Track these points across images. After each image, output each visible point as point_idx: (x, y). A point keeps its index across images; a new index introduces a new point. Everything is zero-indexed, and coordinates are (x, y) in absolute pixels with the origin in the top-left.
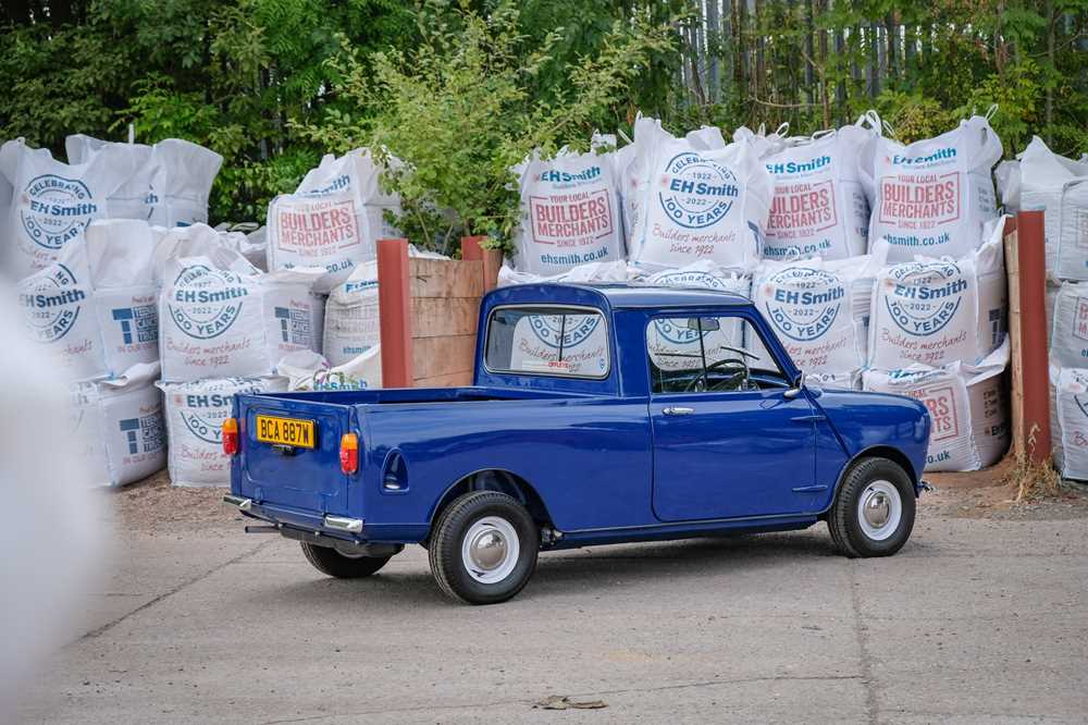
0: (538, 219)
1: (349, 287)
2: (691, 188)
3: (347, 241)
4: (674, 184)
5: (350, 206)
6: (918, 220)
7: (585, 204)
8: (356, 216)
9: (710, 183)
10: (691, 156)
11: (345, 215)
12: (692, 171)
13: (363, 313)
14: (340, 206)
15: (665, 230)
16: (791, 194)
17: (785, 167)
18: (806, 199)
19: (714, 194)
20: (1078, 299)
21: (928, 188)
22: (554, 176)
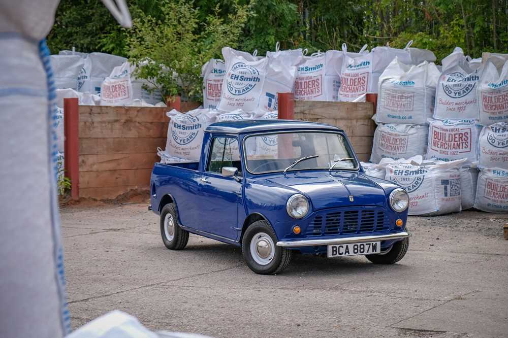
0: (209, 89)
2: (238, 78)
3: (124, 97)
4: (232, 76)
5: (125, 82)
6: (350, 94)
8: (128, 87)
9: (245, 76)
10: (241, 64)
11: (123, 86)
12: (238, 71)
14: (123, 82)
15: (226, 96)
16: (304, 81)
17: (304, 69)
18: (310, 83)
19: (247, 80)
20: (381, 131)
21: (355, 79)
22: (215, 71)
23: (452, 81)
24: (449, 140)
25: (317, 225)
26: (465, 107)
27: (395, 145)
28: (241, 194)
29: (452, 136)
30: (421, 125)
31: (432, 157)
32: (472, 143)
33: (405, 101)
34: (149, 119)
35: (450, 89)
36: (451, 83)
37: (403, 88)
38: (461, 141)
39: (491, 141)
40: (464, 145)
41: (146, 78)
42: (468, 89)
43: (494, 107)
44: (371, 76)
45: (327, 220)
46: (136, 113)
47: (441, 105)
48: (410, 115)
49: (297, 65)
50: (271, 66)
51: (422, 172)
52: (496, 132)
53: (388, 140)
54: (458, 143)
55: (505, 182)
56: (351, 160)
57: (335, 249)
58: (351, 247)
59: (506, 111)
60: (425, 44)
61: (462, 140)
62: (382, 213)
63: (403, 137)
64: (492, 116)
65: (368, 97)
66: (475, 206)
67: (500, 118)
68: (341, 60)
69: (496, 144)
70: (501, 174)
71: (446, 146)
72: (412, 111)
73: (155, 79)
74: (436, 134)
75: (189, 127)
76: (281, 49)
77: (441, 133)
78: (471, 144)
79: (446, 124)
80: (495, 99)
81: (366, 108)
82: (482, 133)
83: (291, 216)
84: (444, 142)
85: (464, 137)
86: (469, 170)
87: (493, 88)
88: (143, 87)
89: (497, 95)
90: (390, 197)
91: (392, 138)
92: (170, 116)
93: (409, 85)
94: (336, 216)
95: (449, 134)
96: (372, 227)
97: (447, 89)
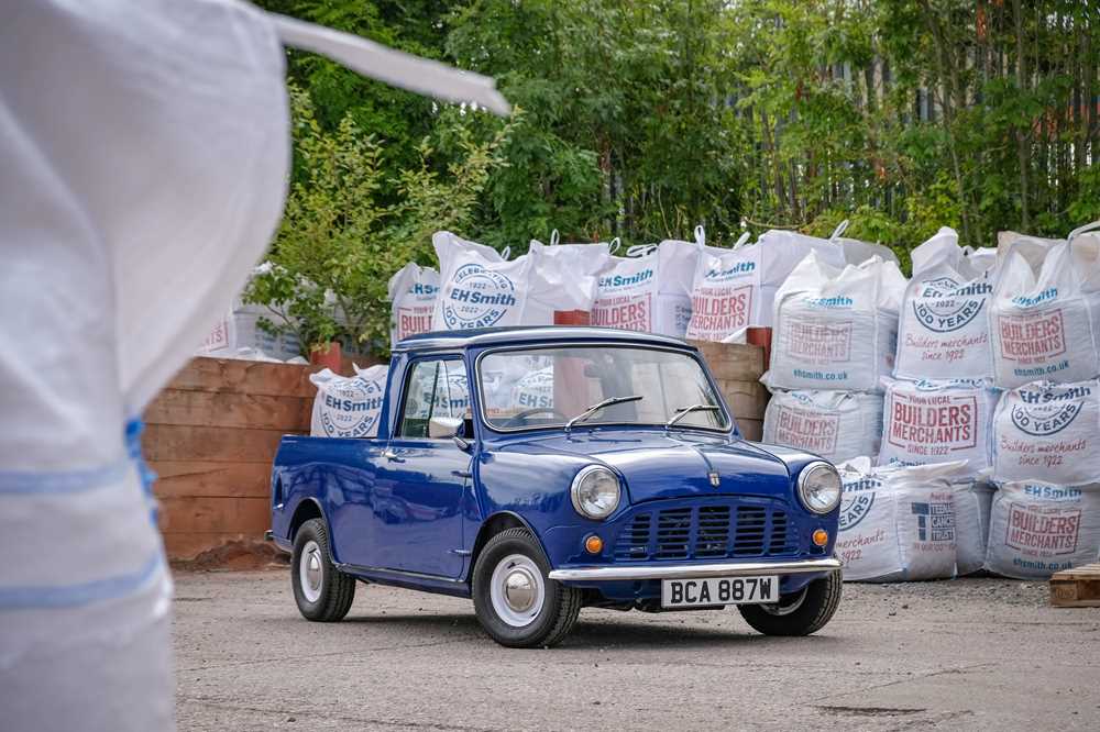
0: (403, 329)
2: (466, 297)
3: (217, 345)
4: (454, 293)
8: (225, 323)
9: (484, 293)
10: (473, 267)
12: (468, 281)
16: (613, 307)
17: (613, 281)
19: (487, 302)
20: (780, 407)
21: (723, 300)
22: (418, 288)
23: (934, 296)
24: (928, 423)
25: (640, 536)
26: (962, 350)
27: (810, 436)
28: (470, 476)
30: (867, 393)
31: (892, 461)
32: (978, 429)
33: (832, 340)
34: (272, 387)
35: (929, 313)
36: (932, 301)
37: (828, 313)
38: (954, 425)
39: (1021, 423)
40: (961, 432)
41: (266, 302)
42: (969, 312)
43: (1026, 348)
44: (759, 292)
45: (661, 526)
46: (242, 373)
47: (911, 347)
48: (841, 371)
49: (597, 274)
50: (539, 271)
51: (870, 485)
52: (1030, 402)
53: (796, 424)
54: (949, 428)
55: (1051, 512)
56: (715, 410)
57: (677, 588)
58: (713, 585)
59: (1051, 357)
60: (876, 230)
61: (956, 421)
62: (782, 515)
63: (827, 419)
64: (1022, 367)
65: (751, 333)
66: (987, 566)
67: (1040, 371)
68: (693, 261)
69: (1031, 427)
70: (1043, 493)
71: (923, 435)
72: (849, 360)
73: (287, 303)
74: (900, 409)
75: (359, 405)
76: (563, 241)
78: (976, 431)
79: (921, 387)
80: (1028, 331)
81: (747, 358)
82: (999, 407)
83: (582, 513)
85: (961, 415)
86: (974, 487)
87: (1024, 306)
88: (259, 325)
89: (1032, 321)
90: (800, 481)
91: (803, 421)
92: (318, 383)
93: (840, 305)
94: (682, 518)
95: (929, 409)
96: (761, 544)
97: (923, 313)
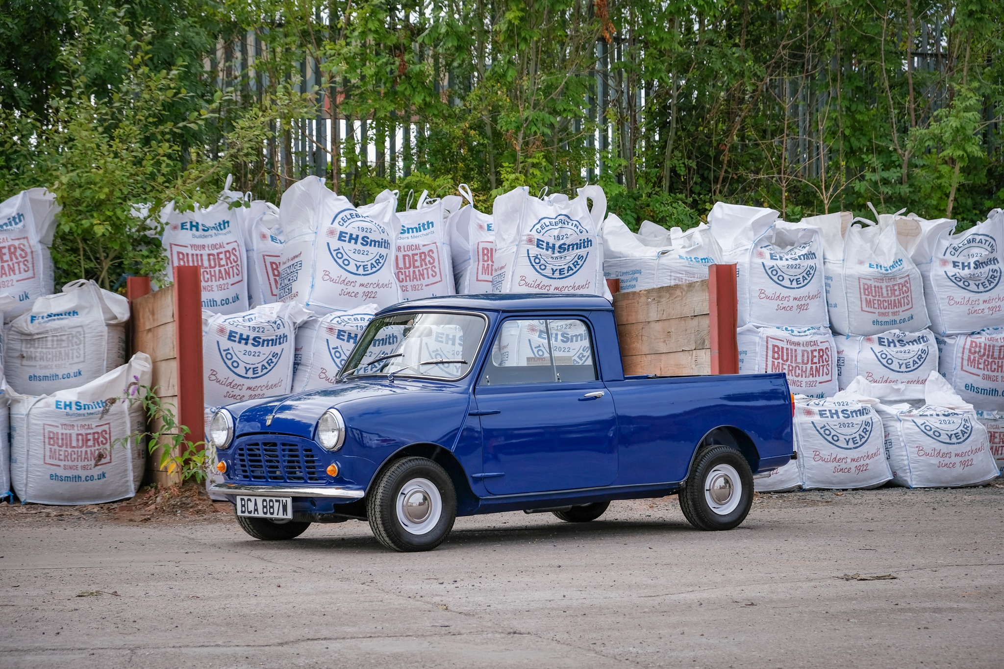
1: (33, 318)
2: (356, 240)
4: (340, 235)
5: (24, 242)
7: (221, 253)
9: (371, 237)
10: (354, 213)
11: (23, 250)
12: (355, 225)
13: (49, 344)
15: (334, 276)
16: (403, 252)
18: (417, 257)
23: (781, 259)
24: (803, 361)
26: (808, 304)
29: (808, 353)
32: (832, 366)
35: (780, 273)
36: (780, 263)
39: (886, 362)
40: (825, 369)
42: (810, 273)
43: (886, 304)
52: (889, 346)
59: (903, 311)
64: (880, 318)
67: (893, 322)
71: (798, 371)
74: (777, 350)
75: (268, 340)
77: (787, 349)
78: (832, 368)
80: (887, 290)
84: (794, 365)
87: (883, 271)
89: (891, 284)
95: (803, 351)
97: (774, 273)
